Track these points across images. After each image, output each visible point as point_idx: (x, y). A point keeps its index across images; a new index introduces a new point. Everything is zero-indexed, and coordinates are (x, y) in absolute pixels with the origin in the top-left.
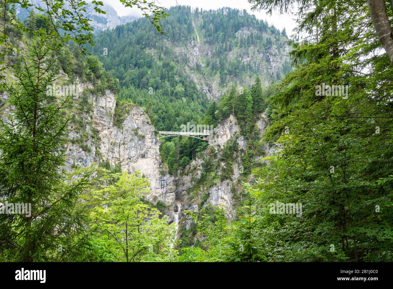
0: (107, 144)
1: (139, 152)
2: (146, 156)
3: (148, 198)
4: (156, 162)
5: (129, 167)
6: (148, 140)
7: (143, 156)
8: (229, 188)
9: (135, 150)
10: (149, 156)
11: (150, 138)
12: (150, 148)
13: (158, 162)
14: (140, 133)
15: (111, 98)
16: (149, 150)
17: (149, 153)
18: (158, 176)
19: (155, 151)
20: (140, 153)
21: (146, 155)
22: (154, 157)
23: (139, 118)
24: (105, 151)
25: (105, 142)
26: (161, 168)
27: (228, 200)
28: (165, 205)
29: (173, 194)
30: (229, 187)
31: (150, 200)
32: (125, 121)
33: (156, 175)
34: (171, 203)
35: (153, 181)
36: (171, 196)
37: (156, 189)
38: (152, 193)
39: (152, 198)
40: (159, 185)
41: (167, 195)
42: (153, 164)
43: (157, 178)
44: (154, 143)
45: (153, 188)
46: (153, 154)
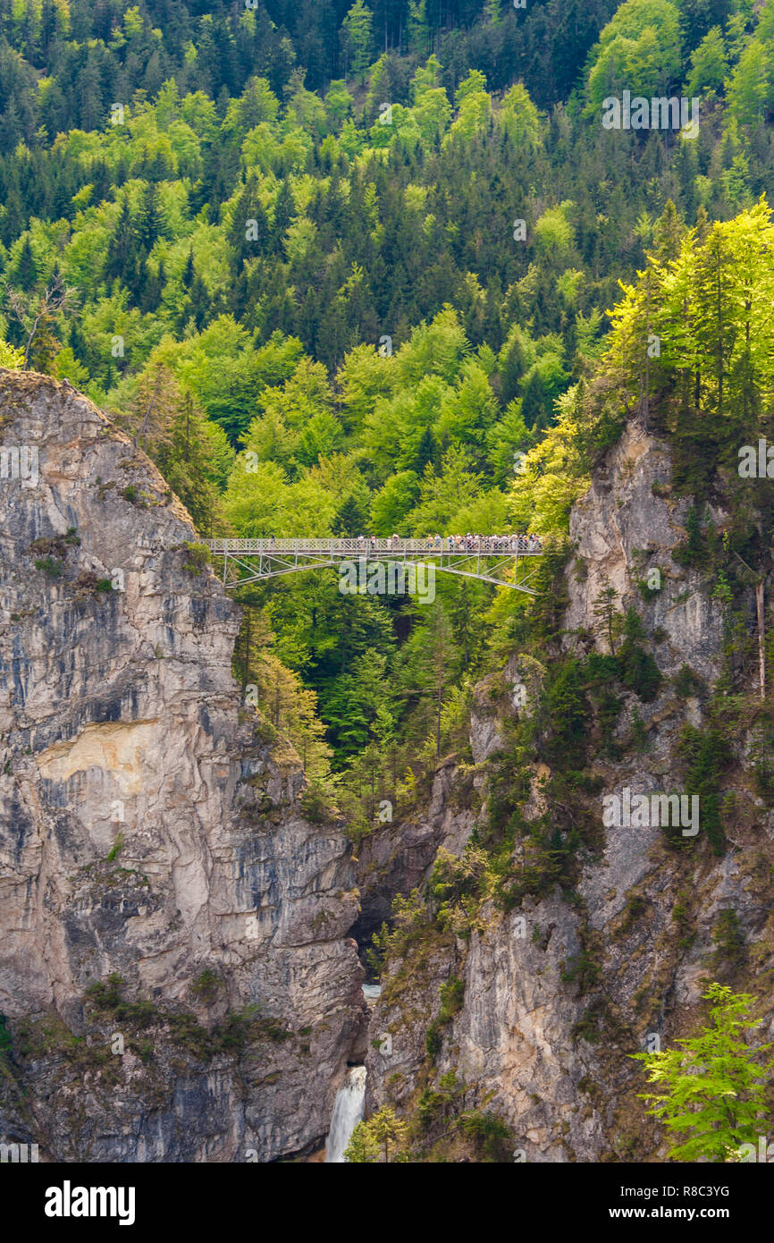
1: (77, 688)
2: (126, 714)
3: (150, 982)
4: (206, 745)
5: (17, 785)
6: (141, 608)
7: (108, 713)
8: (553, 962)
9: (54, 679)
10: (150, 707)
11: (150, 591)
12: (158, 655)
13: (222, 745)
14: (87, 560)
16: (151, 672)
17: (148, 693)
18: (228, 836)
19: (193, 675)
20: (84, 691)
21: (127, 704)
22: (193, 710)
23: (74, 467)
26: (249, 779)
27: (548, 1050)
28: (288, 1021)
29: (337, 948)
30: (551, 960)
31: (170, 994)
33: (212, 828)
34: (321, 1008)
35: (192, 869)
36: (324, 965)
37: (218, 919)
38: (183, 950)
39: (182, 983)
40: (238, 896)
41: (298, 961)
42: (184, 760)
43: (218, 848)
44: (182, 625)
45: (194, 913)
46: (184, 696)
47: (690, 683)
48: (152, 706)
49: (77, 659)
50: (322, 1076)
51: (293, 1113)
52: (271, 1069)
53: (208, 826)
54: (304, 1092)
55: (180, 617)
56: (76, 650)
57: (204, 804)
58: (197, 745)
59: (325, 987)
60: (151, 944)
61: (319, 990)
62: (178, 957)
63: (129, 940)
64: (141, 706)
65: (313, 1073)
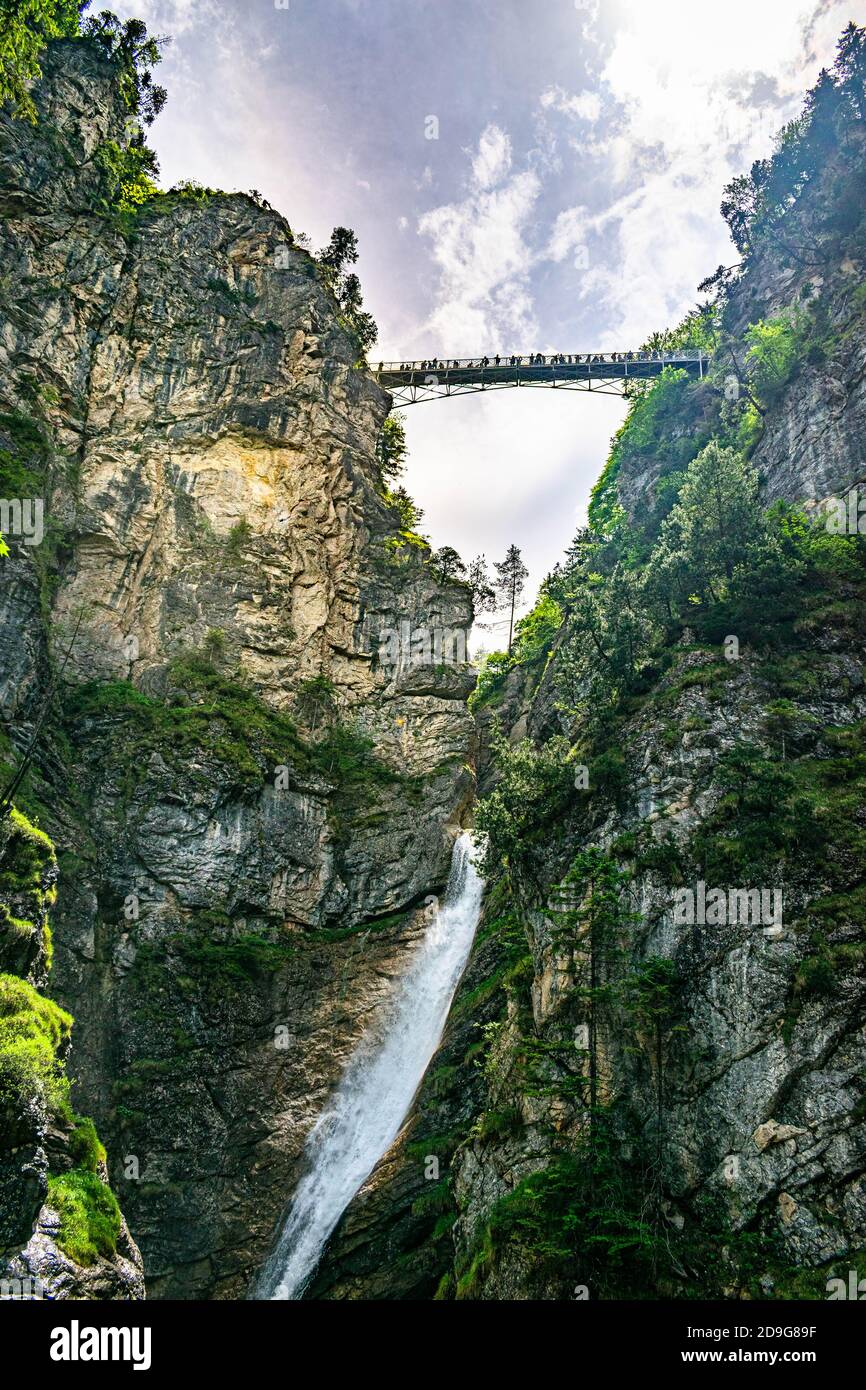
1: (227, 398)
2: (273, 428)
3: (252, 673)
7: (256, 418)
10: (297, 433)
12: (312, 397)
17: (297, 421)
18: (354, 574)
20: (233, 402)
23: (260, 252)
28: (395, 769)
29: (458, 704)
31: (270, 697)
33: (340, 562)
34: (435, 760)
35: (312, 591)
36: (441, 717)
37: (331, 651)
38: (292, 661)
39: (284, 694)
40: (354, 637)
41: (414, 707)
42: (322, 492)
43: (343, 581)
44: (338, 389)
45: (309, 632)
46: (331, 440)
48: (300, 434)
49: (233, 375)
50: (437, 820)
51: (397, 861)
52: (375, 810)
53: (336, 560)
54: (411, 838)
55: (338, 380)
56: (234, 367)
57: (334, 540)
58: (335, 486)
59: (441, 739)
60: (260, 634)
61: (434, 741)
62: (285, 665)
63: (236, 621)
64: (290, 428)
65: (426, 816)
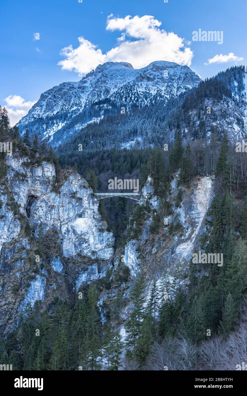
0: (45, 207)
2: (83, 216)
3: (85, 253)
5: (68, 226)
6: (85, 202)
7: (80, 216)
8: (135, 248)
9: (73, 211)
10: (86, 215)
11: (87, 200)
12: (87, 208)
13: (96, 221)
14: (78, 195)
15: (48, 168)
16: (86, 210)
17: (86, 213)
18: (97, 233)
19: (92, 211)
20: (77, 213)
22: (92, 216)
23: (77, 183)
24: (42, 214)
25: (42, 206)
26: (100, 225)
27: (134, 260)
28: (104, 259)
31: (88, 255)
32: (62, 186)
34: (109, 257)
35: (92, 238)
36: (110, 251)
37: (95, 244)
39: (90, 253)
40: (98, 241)
41: (106, 250)
42: (91, 223)
43: (95, 235)
45: (92, 244)
47: (155, 211)
49: (76, 209)
53: (94, 232)
55: (91, 203)
57: (93, 229)
58: (93, 221)
59: (110, 254)
60: (86, 248)
62: (89, 249)
63: (83, 247)
